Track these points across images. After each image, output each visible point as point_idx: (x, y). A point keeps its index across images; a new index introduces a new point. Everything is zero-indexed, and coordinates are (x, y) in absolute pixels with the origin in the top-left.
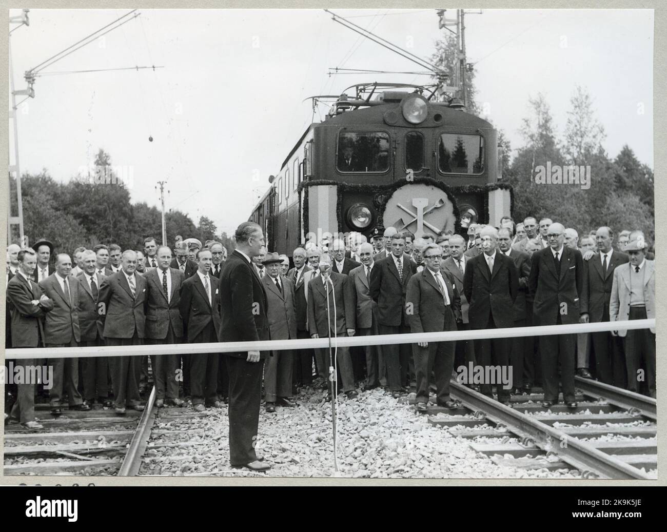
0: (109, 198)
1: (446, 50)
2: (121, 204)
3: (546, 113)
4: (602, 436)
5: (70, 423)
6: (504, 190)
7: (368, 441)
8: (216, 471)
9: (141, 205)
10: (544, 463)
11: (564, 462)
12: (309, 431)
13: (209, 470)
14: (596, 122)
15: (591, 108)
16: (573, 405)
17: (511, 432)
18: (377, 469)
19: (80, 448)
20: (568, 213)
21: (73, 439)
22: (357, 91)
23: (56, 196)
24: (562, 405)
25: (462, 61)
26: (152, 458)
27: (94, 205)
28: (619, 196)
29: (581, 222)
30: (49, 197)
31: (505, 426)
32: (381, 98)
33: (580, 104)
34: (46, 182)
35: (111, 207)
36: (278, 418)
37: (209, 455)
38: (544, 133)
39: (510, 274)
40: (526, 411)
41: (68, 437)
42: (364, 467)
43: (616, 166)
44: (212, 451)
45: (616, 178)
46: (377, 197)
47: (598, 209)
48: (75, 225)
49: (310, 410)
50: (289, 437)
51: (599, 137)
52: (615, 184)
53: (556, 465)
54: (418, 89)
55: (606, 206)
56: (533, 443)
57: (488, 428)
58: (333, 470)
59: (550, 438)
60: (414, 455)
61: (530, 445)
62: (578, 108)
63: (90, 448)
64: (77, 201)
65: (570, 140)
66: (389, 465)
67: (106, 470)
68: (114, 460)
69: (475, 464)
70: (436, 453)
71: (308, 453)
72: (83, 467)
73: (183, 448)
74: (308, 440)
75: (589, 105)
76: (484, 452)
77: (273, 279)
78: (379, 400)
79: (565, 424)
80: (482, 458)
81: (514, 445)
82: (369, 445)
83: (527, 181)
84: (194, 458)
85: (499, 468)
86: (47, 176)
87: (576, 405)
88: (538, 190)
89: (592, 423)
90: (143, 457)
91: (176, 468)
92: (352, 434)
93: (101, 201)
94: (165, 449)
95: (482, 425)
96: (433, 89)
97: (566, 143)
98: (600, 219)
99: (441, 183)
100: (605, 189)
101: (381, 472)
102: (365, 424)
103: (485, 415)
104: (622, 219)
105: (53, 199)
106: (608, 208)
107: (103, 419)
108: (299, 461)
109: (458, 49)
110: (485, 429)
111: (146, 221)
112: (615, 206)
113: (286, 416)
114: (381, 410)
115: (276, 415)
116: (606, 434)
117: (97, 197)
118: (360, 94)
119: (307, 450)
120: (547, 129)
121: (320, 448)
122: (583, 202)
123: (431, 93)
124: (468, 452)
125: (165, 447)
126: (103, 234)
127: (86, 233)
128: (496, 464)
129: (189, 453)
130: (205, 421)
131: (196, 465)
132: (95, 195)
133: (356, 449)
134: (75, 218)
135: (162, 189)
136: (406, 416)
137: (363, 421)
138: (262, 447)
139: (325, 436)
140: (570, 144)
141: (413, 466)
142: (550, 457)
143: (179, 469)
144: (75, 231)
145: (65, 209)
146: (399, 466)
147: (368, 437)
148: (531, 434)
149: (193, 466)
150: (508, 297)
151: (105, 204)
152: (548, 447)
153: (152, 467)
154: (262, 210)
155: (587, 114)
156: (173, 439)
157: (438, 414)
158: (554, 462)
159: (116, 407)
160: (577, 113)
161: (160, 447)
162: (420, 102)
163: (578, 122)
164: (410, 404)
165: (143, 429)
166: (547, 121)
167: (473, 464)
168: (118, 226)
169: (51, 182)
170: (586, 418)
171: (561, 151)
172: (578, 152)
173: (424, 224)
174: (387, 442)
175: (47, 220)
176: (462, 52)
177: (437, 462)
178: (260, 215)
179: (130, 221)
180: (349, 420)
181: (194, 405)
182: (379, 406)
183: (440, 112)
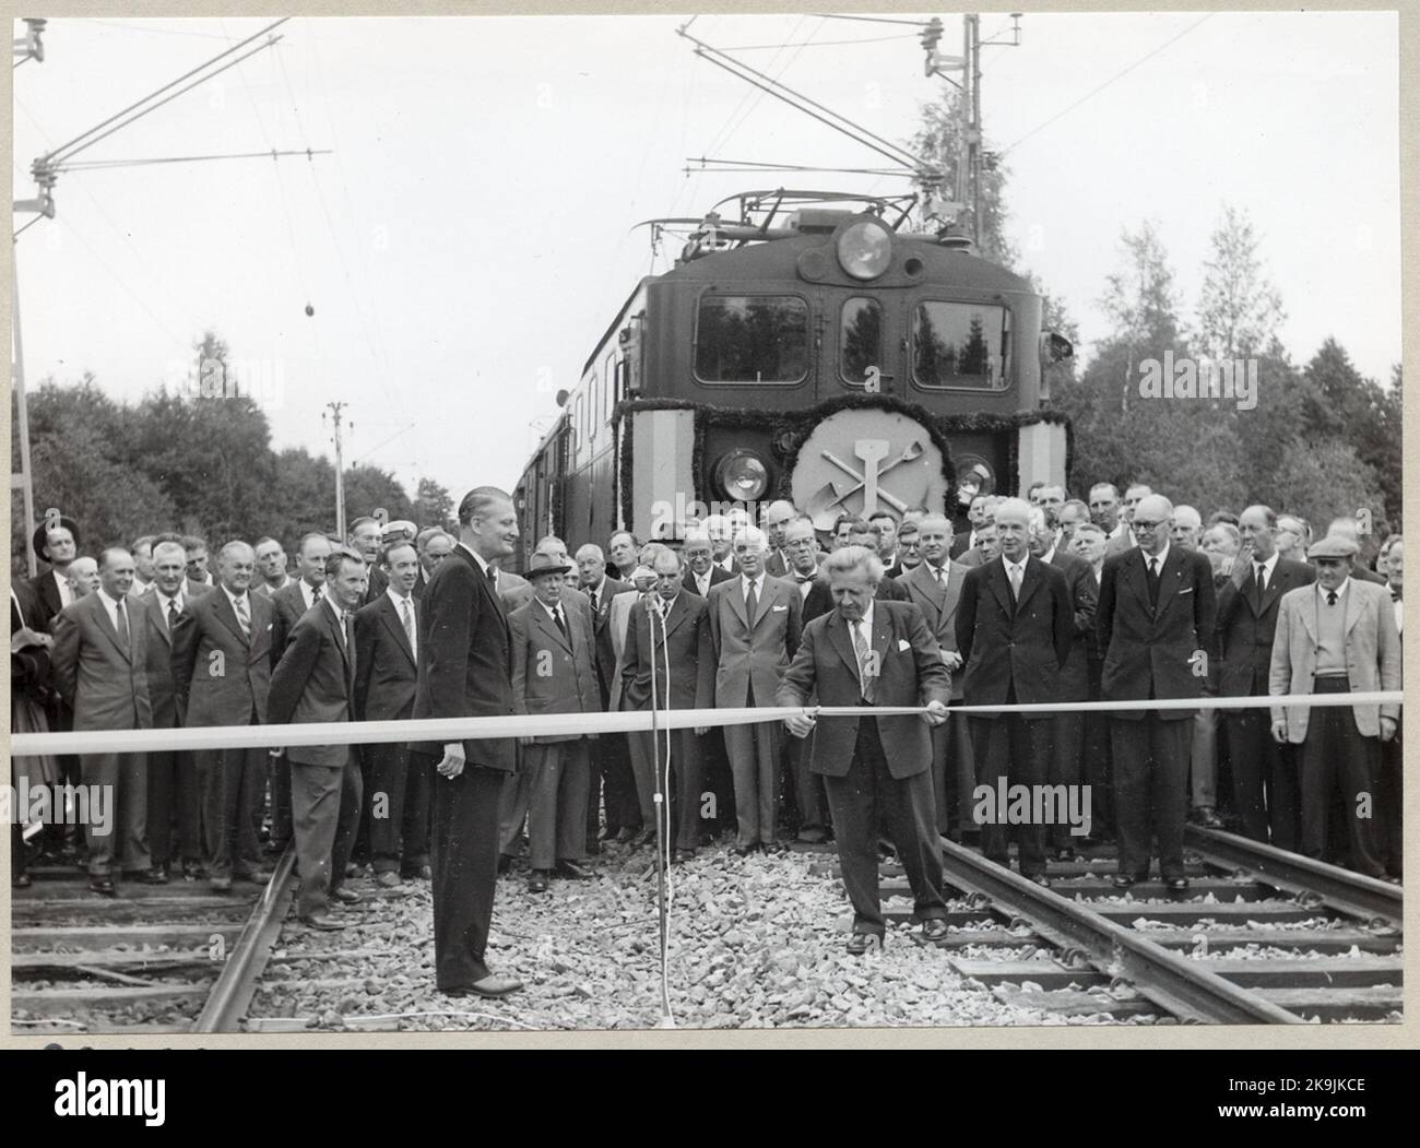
0: (225, 439)
1: (945, 125)
2: (251, 449)
3: (1159, 265)
4: (1236, 949)
5: (113, 908)
6: (1053, 424)
7: (741, 954)
8: (411, 1011)
9: (295, 452)
10: (1105, 1002)
11: (1147, 1001)
12: (617, 931)
13: (397, 1008)
14: (1265, 286)
15: (1255, 256)
16: (1180, 883)
17: (1040, 937)
18: (753, 1011)
19: (129, 959)
20: (1200, 479)
21: (116, 942)
22: (743, 207)
23: (111, 433)
24: (1155, 883)
25: (973, 148)
26: (281, 982)
27: (195, 453)
28: (1311, 446)
29: (1227, 499)
30: (97, 434)
31: (1028, 925)
32: (793, 224)
33: (1233, 247)
34: (92, 403)
35: (229, 456)
36: (554, 903)
37: (401, 977)
38: (1154, 307)
39: (1055, 606)
40: (1079, 895)
41: (105, 936)
42: (726, 1007)
43: (1308, 381)
44: (408, 970)
45: (1305, 407)
46: (780, 436)
47: (1266, 473)
48: (150, 494)
49: (624, 887)
50: (573, 942)
51: (1271, 318)
52: (1303, 419)
53: (1129, 1006)
54: (875, 205)
55: (1281, 467)
56: (1085, 960)
57: (993, 927)
58: (659, 1012)
59: (1119, 950)
60: (832, 982)
61: (1078, 963)
62: (1227, 255)
63: (150, 959)
64: (156, 444)
65: (1208, 324)
66: (779, 1003)
67: (179, 1006)
68: (200, 986)
69: (960, 1001)
70: (878, 979)
71: (611, 975)
72: (130, 1001)
73: (346, 963)
74: (614, 949)
75: (1251, 249)
76: (979, 978)
77: (549, 610)
78: (771, 867)
79: (1159, 923)
80: (975, 989)
81: (1044, 963)
82: (740, 960)
83: (1114, 410)
84: (368, 984)
85: (1007, 1009)
86: (93, 390)
87: (1186, 884)
88: (1136, 429)
89: (1217, 922)
90: (259, 980)
91: (328, 1005)
92: (707, 937)
93: (209, 443)
94: (308, 965)
95: (982, 921)
96: (904, 205)
97: (1200, 330)
98: (1269, 492)
99: (918, 408)
100: (1283, 430)
101: (762, 1018)
102: (735, 917)
103: (990, 901)
104: (1316, 496)
105: (107, 438)
106: (1287, 473)
107: (182, 899)
108: (590, 992)
109: (965, 120)
110: (987, 929)
111: (306, 488)
112: (1300, 467)
113: (570, 899)
114: (772, 888)
115: (551, 897)
116: (1243, 945)
117: (199, 435)
118: (750, 214)
119: (610, 971)
120: (1159, 299)
121: (639, 966)
122: (1232, 457)
123: (900, 214)
124: (944, 977)
125: (309, 960)
126: (212, 513)
127: (176, 511)
128: (1002, 1003)
129: (358, 972)
130: (397, 906)
131: (372, 998)
132: (195, 430)
133: (712, 970)
134: (153, 478)
135: (337, 418)
136: (824, 901)
137: (733, 911)
138: (513, 962)
139: (650, 942)
140: (1209, 331)
141: (827, 1006)
142: (1117, 989)
143: (334, 1006)
144: (152, 507)
145: (131, 461)
146: (799, 1005)
147: (741, 945)
148: (1082, 941)
149: (364, 999)
150: (1049, 654)
151: (218, 450)
152: (1114, 969)
153: (278, 1000)
154: (543, 464)
155: (1245, 270)
156: (327, 942)
157: (891, 899)
158: (1126, 1001)
159: (211, 877)
160: (1225, 266)
161: (297, 960)
162: (874, 232)
163: (1227, 284)
164: (834, 877)
165: (261, 922)
166: (1159, 283)
167: (954, 1001)
168: (244, 497)
169: (103, 403)
170: (1204, 910)
171: (1190, 347)
172: (1225, 350)
173: (879, 496)
174: (776, 956)
175: (93, 483)
176: (975, 127)
177: (878, 997)
178: (539, 475)
179: (270, 487)
180: (702, 908)
181: (377, 873)
182: (767, 879)
183: (918, 255)
